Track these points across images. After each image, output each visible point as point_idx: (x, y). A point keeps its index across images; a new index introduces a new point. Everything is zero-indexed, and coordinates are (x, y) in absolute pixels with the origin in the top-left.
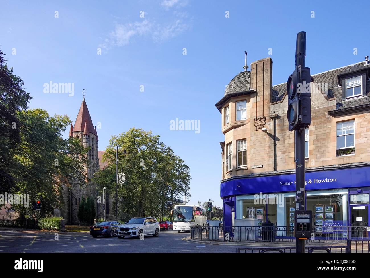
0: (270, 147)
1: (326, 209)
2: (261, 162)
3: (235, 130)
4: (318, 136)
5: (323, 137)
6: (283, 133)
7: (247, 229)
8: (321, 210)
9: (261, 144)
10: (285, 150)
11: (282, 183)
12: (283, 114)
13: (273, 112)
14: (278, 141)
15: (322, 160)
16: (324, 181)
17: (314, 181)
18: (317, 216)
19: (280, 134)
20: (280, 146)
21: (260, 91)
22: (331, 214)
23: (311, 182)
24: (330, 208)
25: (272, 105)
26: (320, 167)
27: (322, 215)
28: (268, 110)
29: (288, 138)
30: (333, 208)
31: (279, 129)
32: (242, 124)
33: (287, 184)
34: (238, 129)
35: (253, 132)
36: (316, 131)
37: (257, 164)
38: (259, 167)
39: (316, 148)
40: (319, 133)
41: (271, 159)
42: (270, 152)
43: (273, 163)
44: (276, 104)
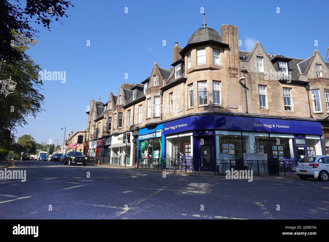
0: (242, 93)
1: (279, 148)
2: (236, 104)
3: (211, 71)
4: (273, 93)
5: (276, 95)
6: (250, 85)
7: (249, 163)
8: (276, 149)
9: (235, 89)
10: (253, 98)
11: (255, 124)
12: (250, 71)
13: (242, 67)
14: (248, 90)
15: (277, 111)
16: (282, 127)
17: (277, 126)
18: (274, 153)
19: (249, 85)
20: (249, 94)
21: (232, 48)
22: (282, 152)
23: (274, 127)
24: (281, 148)
25: (241, 61)
26: (277, 116)
27: (276, 152)
28: (239, 64)
29: (254, 89)
30: (282, 148)
31: (248, 81)
32: (218, 68)
33: (259, 125)
34: (214, 71)
35: (228, 78)
36: (272, 89)
37: (233, 105)
38: (235, 107)
39: (273, 101)
40: (274, 91)
41: (243, 103)
42: (242, 97)
43: (246, 106)
44: (244, 61)
